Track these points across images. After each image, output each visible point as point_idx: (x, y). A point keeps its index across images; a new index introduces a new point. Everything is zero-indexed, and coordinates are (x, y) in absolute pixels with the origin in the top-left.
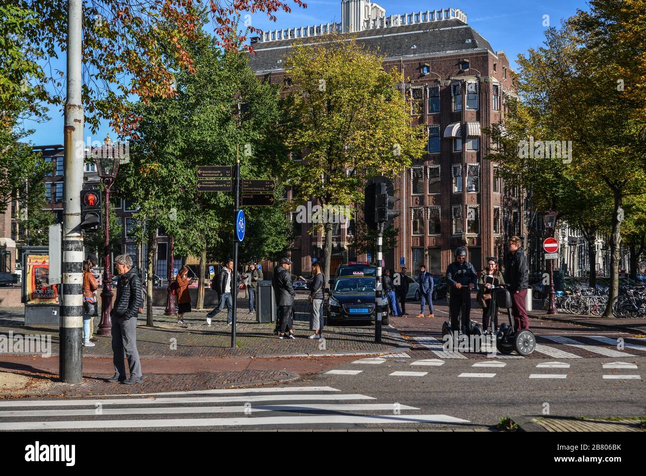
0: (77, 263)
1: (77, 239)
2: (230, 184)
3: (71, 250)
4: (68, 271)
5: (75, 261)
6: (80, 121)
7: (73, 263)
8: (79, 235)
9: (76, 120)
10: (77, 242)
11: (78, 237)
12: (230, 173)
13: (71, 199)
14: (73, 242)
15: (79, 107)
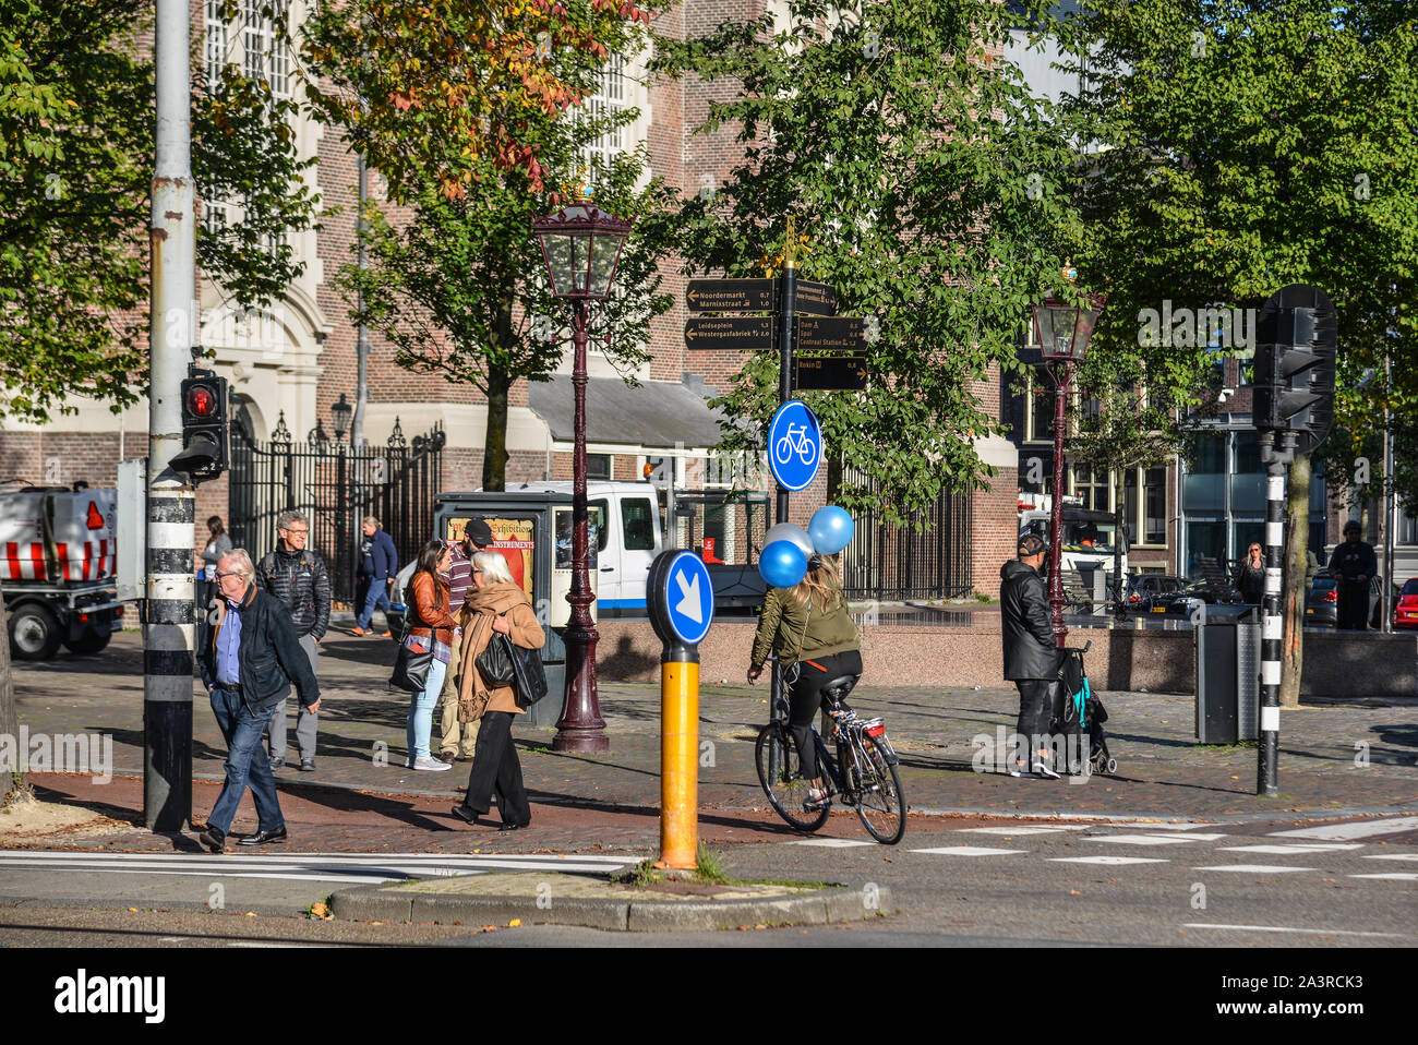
0: (172, 550)
1: (174, 495)
2: (769, 329)
3: (160, 520)
4: (155, 568)
5: (168, 546)
6: (179, 216)
7: (164, 551)
8: (179, 484)
9: (169, 215)
10: (173, 501)
11: (174, 489)
12: (769, 299)
13: (160, 401)
14: (163, 502)
15: (178, 182)
